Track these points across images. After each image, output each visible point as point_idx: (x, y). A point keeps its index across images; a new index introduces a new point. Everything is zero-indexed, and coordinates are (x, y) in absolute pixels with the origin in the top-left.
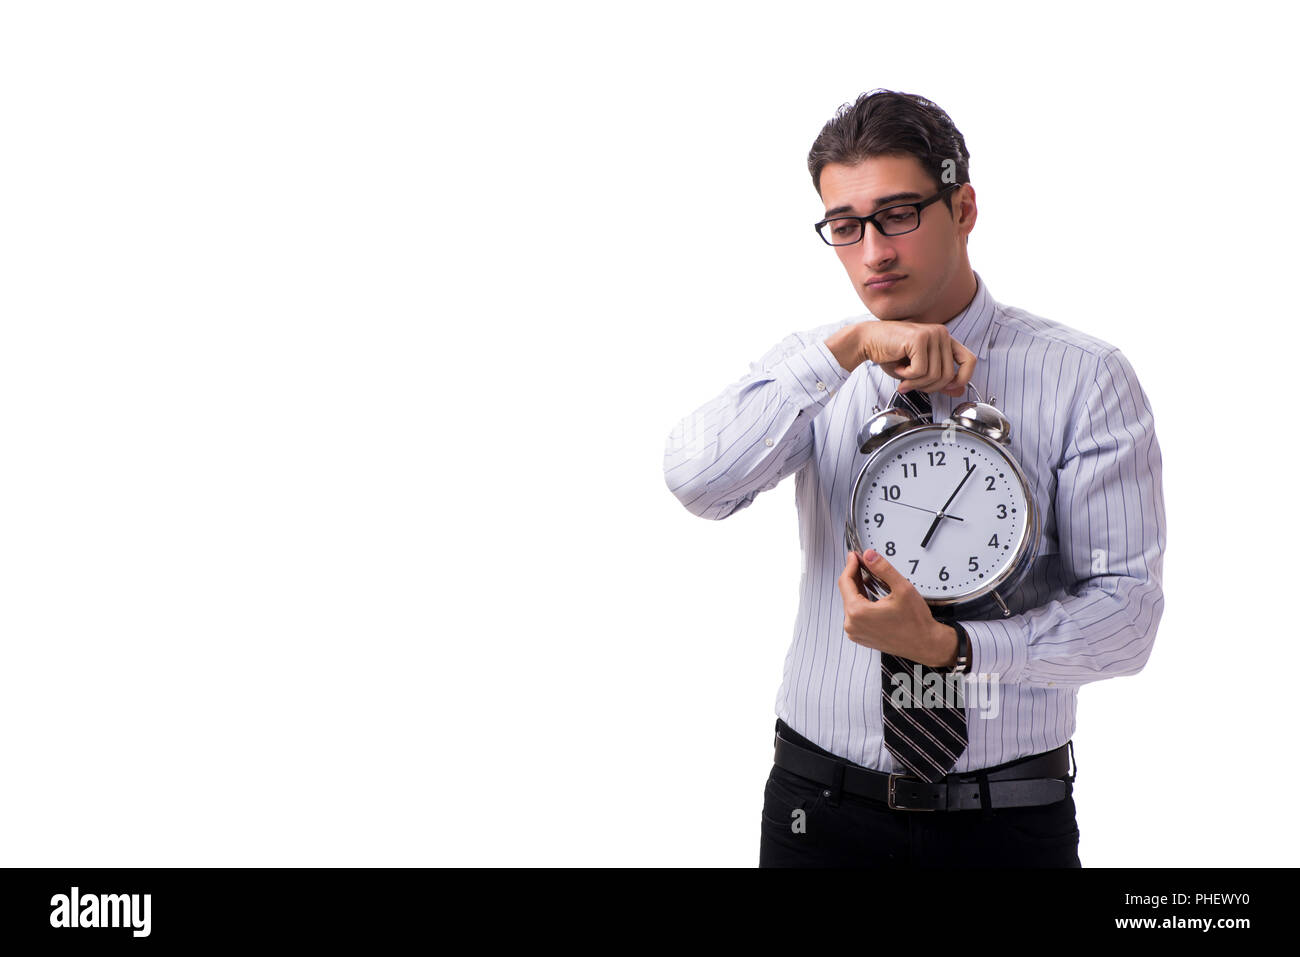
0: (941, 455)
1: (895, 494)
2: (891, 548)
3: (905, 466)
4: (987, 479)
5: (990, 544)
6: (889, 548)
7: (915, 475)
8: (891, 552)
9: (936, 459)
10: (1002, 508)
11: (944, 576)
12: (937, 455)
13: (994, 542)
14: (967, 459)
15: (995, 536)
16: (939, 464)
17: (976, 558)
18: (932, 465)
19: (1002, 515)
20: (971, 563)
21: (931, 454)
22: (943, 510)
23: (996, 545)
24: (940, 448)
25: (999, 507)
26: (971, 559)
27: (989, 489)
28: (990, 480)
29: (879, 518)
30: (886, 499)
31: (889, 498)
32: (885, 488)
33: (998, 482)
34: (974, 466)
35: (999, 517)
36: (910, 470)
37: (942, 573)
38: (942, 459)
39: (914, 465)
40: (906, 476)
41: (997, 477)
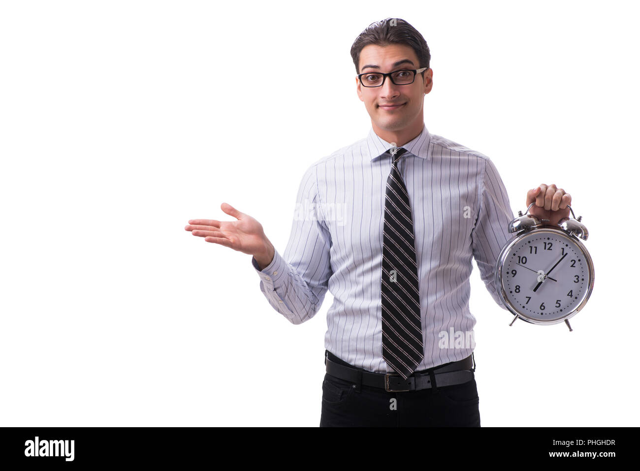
0: (550, 245)
1: (524, 261)
2: (518, 289)
3: (531, 247)
4: (572, 261)
5: (568, 295)
6: (517, 289)
7: (536, 253)
8: (517, 291)
9: (548, 246)
10: (577, 277)
11: (542, 308)
12: (549, 244)
13: (570, 294)
14: (563, 249)
15: (571, 291)
16: (549, 249)
17: (560, 301)
18: (545, 249)
19: (577, 281)
20: (557, 303)
21: (545, 243)
22: (547, 274)
23: (571, 296)
24: (550, 241)
25: (575, 276)
26: (558, 301)
27: (572, 266)
28: (573, 262)
29: (514, 272)
30: (519, 263)
31: (521, 263)
32: (519, 257)
33: (577, 263)
34: (567, 254)
35: (575, 281)
36: (534, 249)
37: (542, 306)
38: (550, 247)
39: (536, 248)
40: (531, 253)
41: (577, 261)
